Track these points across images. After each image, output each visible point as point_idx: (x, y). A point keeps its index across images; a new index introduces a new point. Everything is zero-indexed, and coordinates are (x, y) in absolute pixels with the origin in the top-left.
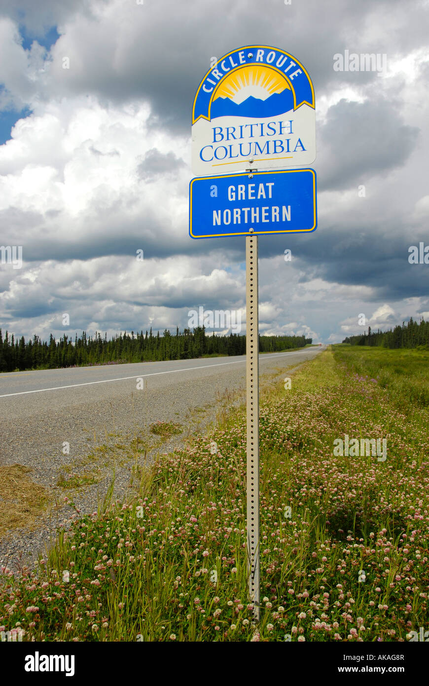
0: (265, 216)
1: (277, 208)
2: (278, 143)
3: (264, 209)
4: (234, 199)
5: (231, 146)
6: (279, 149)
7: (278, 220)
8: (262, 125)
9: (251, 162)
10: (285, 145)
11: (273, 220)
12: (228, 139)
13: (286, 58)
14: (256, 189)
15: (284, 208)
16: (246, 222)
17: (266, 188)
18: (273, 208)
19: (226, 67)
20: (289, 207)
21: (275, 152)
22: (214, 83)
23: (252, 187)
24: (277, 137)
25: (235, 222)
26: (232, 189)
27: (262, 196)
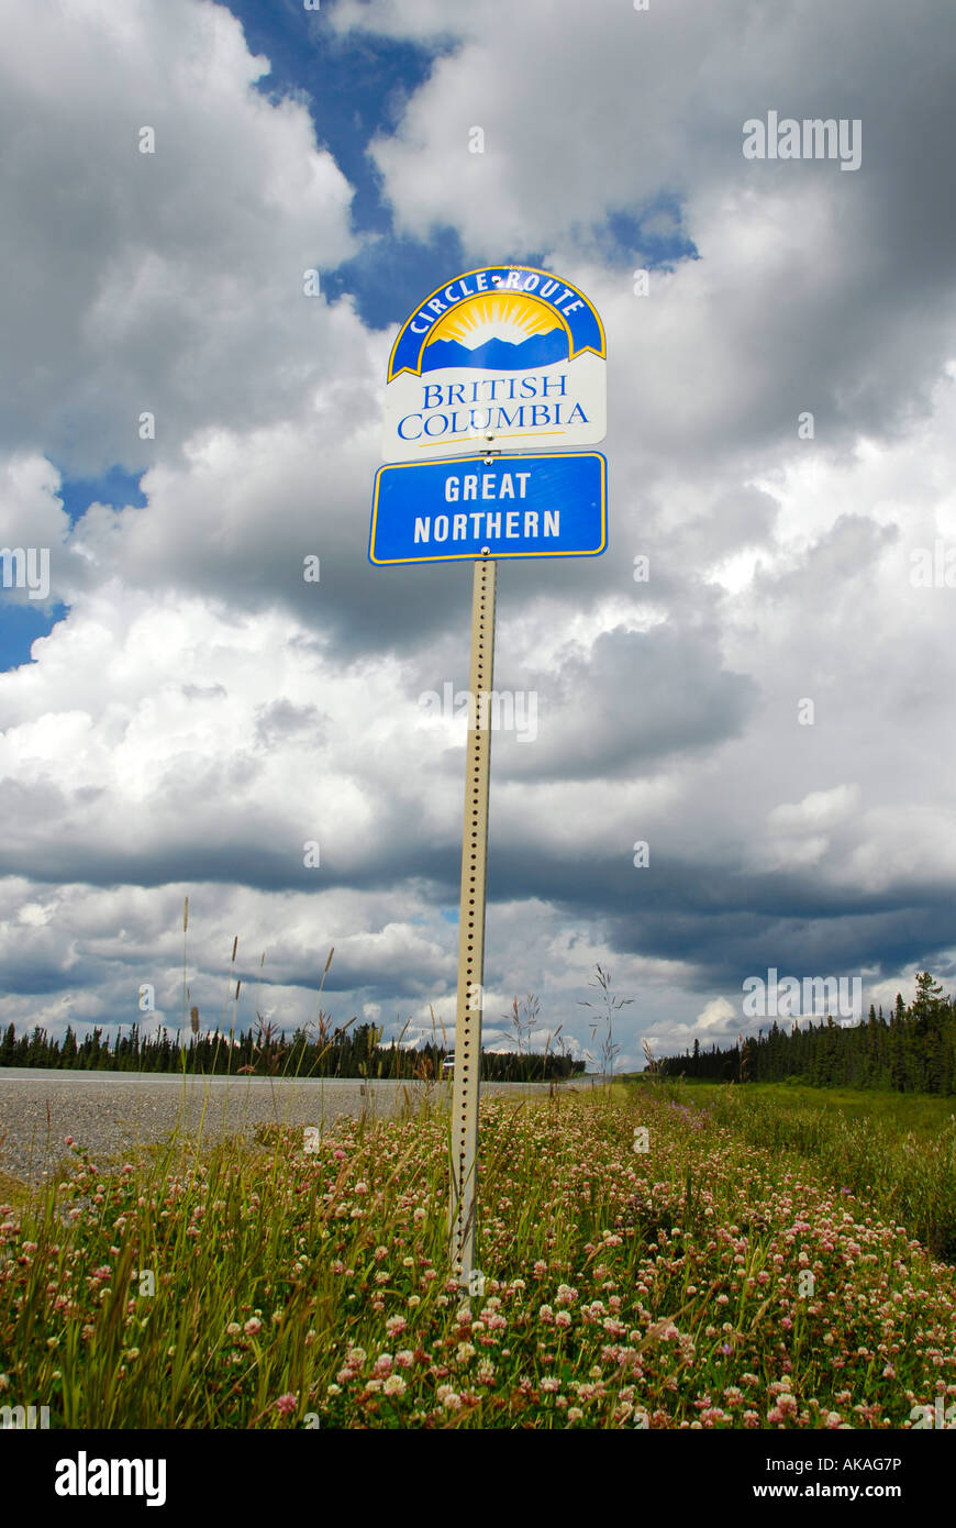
0: (513, 528)
1: (535, 515)
2: (540, 410)
3: (510, 515)
4: (456, 498)
5: (454, 414)
6: (541, 419)
7: (535, 534)
8: (512, 381)
9: (491, 439)
10: (552, 413)
11: (527, 535)
12: (450, 403)
13: (557, 285)
14: (498, 482)
15: (547, 514)
16: (476, 536)
17: (516, 483)
18: (528, 514)
19: (454, 295)
20: (557, 513)
21: (534, 424)
22: (432, 320)
23: (489, 479)
24: (539, 400)
25: (455, 537)
26: (453, 482)
27: (507, 494)
